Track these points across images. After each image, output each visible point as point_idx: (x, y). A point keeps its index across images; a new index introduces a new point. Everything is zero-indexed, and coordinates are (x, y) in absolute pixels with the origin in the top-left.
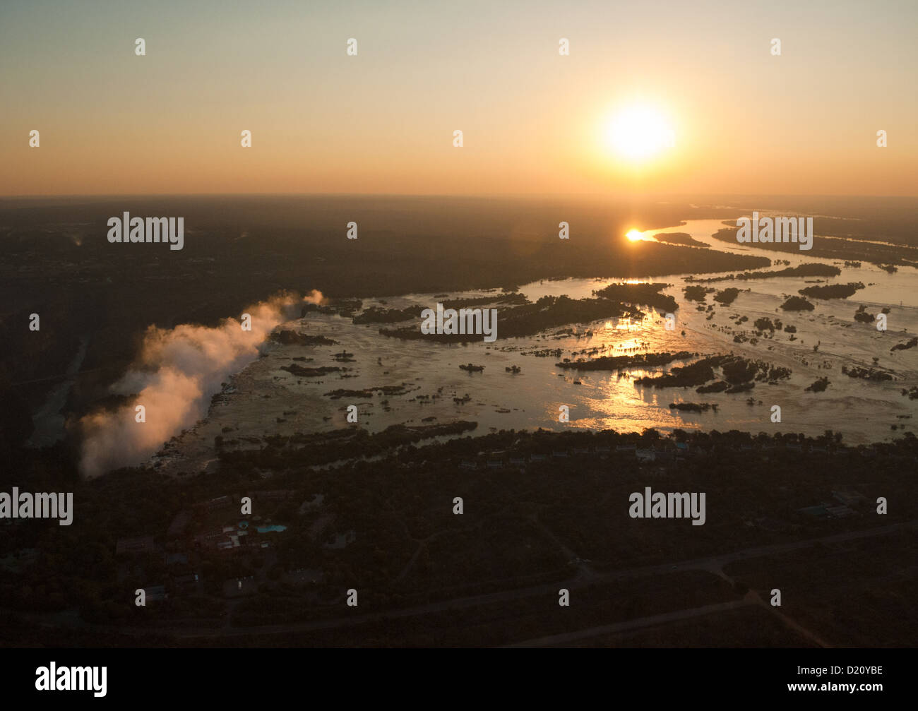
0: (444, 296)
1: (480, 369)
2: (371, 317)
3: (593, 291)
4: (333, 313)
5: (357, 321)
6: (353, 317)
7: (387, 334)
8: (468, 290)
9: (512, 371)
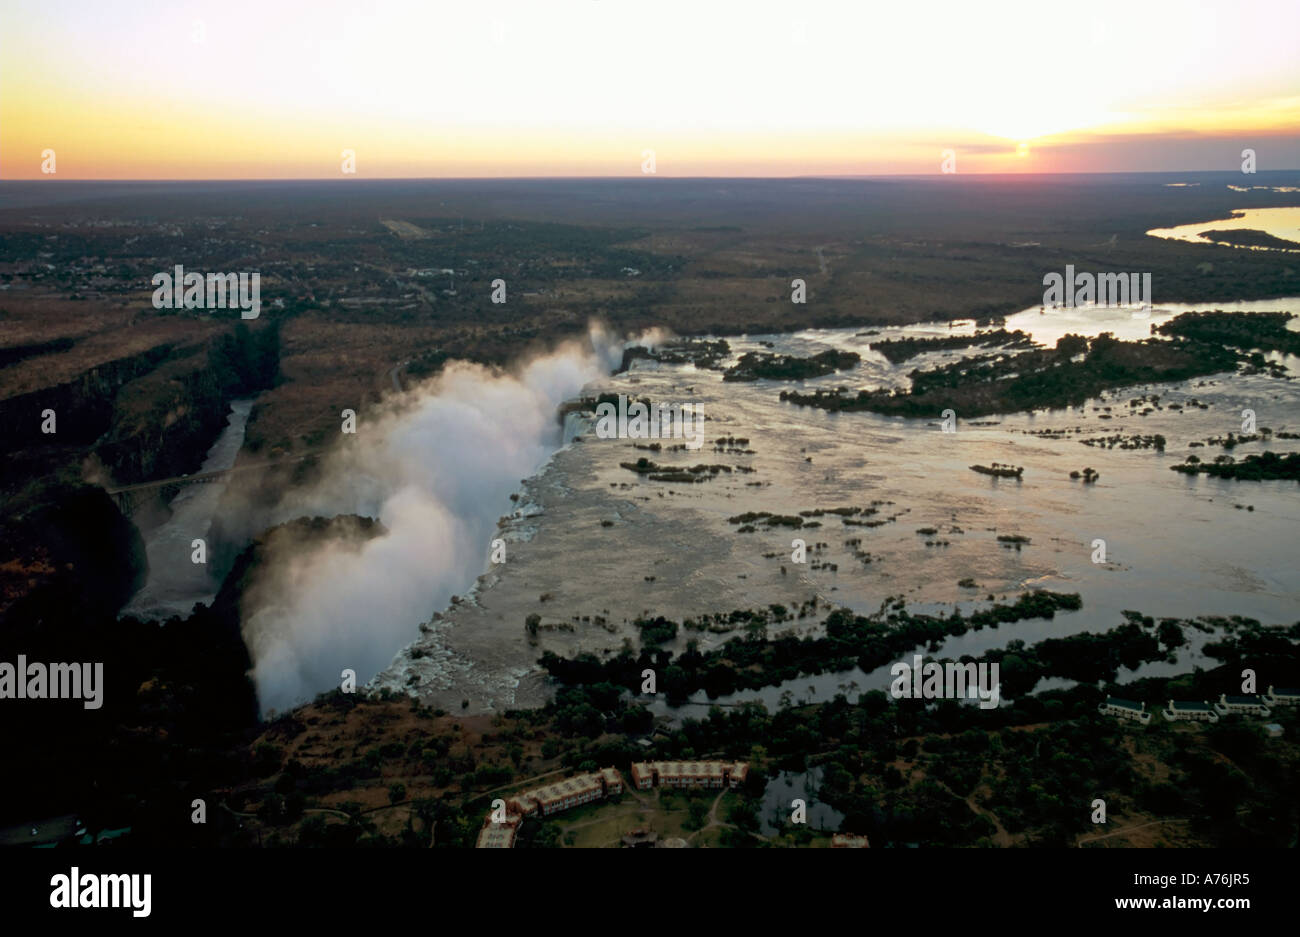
0: (872, 333)
1: (1016, 474)
2: (754, 370)
3: (1153, 326)
4: (681, 361)
5: (730, 376)
6: (722, 369)
7: (799, 401)
8: (913, 323)
9: (1081, 480)
